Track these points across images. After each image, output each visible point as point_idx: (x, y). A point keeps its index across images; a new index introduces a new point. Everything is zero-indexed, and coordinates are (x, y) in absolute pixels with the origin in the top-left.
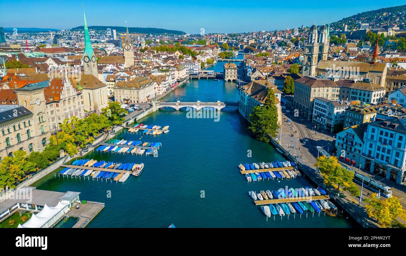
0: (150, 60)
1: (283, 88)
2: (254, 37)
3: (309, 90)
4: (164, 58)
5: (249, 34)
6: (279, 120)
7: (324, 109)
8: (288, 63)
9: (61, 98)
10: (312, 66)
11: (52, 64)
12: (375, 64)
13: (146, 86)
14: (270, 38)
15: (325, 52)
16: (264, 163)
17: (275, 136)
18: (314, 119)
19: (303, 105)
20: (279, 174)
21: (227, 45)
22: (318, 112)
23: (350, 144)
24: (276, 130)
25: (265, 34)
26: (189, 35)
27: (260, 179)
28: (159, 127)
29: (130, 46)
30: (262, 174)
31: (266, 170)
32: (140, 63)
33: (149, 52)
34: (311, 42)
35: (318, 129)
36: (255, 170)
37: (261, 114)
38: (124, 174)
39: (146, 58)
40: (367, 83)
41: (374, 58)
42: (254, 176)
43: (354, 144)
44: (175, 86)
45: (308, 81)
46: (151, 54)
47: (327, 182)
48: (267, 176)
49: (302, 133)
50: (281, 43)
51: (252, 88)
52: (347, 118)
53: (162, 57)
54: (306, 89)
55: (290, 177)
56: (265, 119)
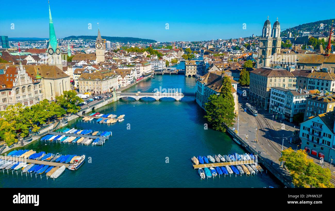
0: (120, 58)
1: (239, 80)
2: (212, 43)
3: (265, 80)
4: (133, 57)
5: (209, 41)
6: (235, 109)
7: (282, 98)
8: (242, 60)
9: (14, 85)
10: (266, 58)
11: (31, 61)
12: (329, 56)
13: (109, 78)
14: (226, 44)
15: (279, 47)
16: (220, 156)
17: (232, 125)
18: (272, 109)
19: (259, 95)
20: (237, 169)
21: (190, 50)
22: (275, 102)
23: (317, 134)
24: (233, 119)
25: (222, 41)
26: (159, 43)
27: (215, 175)
28: (115, 116)
29: (101, 45)
30: (217, 168)
31: (222, 165)
32: (109, 60)
33: (120, 52)
34: (265, 36)
35: (276, 118)
36: (209, 164)
37: (217, 102)
38: (60, 167)
39: (117, 56)
40: (324, 72)
41: (328, 50)
42: (208, 172)
43: (322, 134)
44: (139, 80)
45: (264, 71)
46: (123, 54)
47: (297, 182)
48: (222, 171)
49: (260, 123)
50: (235, 48)
51: (209, 78)
52: (308, 107)
53: (131, 56)
54: (262, 79)
55: (250, 173)
56: (221, 108)
